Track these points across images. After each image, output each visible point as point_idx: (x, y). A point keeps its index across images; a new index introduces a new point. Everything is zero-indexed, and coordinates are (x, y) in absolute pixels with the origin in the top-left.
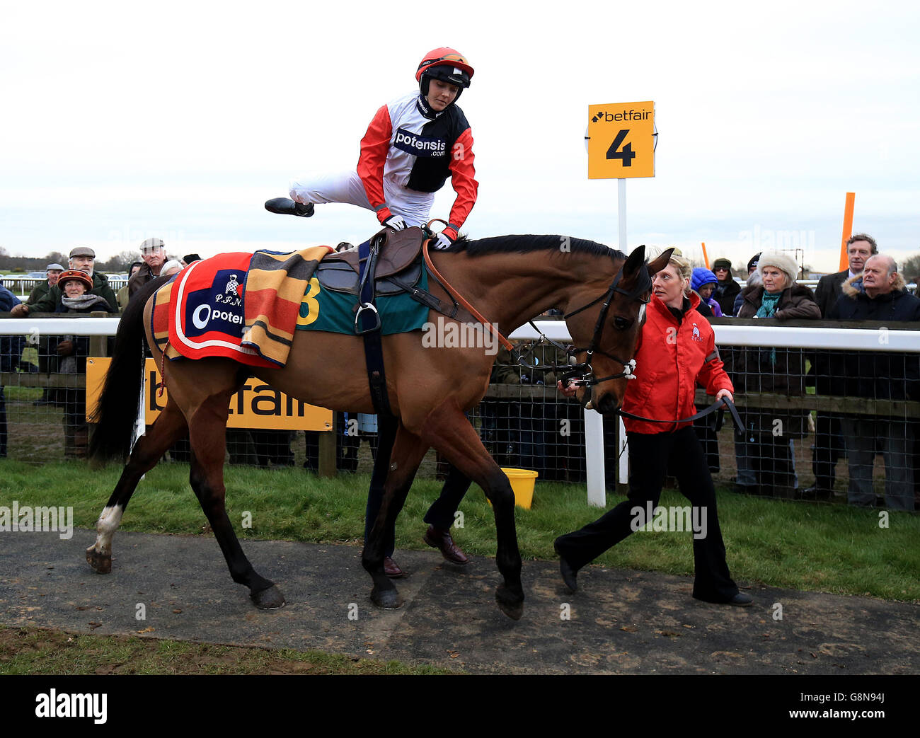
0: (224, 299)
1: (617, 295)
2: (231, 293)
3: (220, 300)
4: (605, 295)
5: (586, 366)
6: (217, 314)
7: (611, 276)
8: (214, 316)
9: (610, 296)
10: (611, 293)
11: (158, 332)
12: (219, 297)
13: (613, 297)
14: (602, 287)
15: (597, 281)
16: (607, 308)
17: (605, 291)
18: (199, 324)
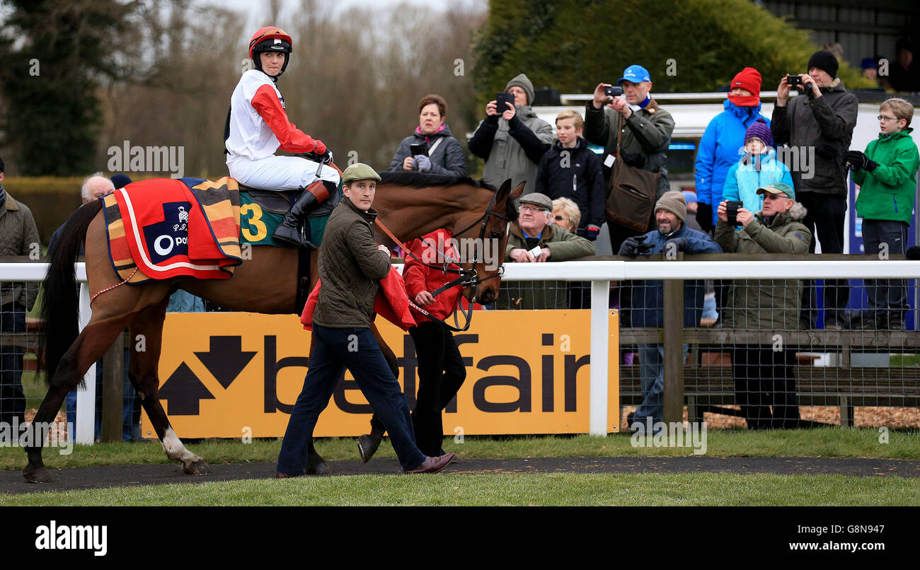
0: (180, 227)
1: (492, 217)
2: (184, 221)
3: (178, 229)
4: (483, 218)
5: (473, 270)
6: (179, 240)
7: (485, 203)
8: (178, 243)
9: (487, 218)
10: (488, 215)
11: (117, 260)
12: (176, 227)
13: (489, 218)
14: (481, 211)
15: (476, 208)
16: (485, 226)
17: (483, 214)
18: (162, 252)
